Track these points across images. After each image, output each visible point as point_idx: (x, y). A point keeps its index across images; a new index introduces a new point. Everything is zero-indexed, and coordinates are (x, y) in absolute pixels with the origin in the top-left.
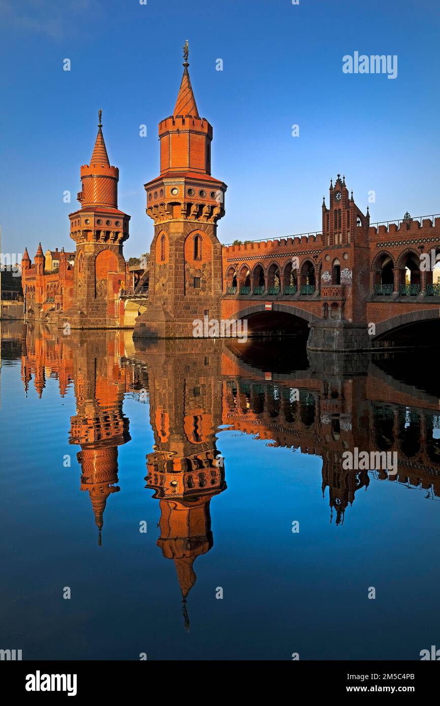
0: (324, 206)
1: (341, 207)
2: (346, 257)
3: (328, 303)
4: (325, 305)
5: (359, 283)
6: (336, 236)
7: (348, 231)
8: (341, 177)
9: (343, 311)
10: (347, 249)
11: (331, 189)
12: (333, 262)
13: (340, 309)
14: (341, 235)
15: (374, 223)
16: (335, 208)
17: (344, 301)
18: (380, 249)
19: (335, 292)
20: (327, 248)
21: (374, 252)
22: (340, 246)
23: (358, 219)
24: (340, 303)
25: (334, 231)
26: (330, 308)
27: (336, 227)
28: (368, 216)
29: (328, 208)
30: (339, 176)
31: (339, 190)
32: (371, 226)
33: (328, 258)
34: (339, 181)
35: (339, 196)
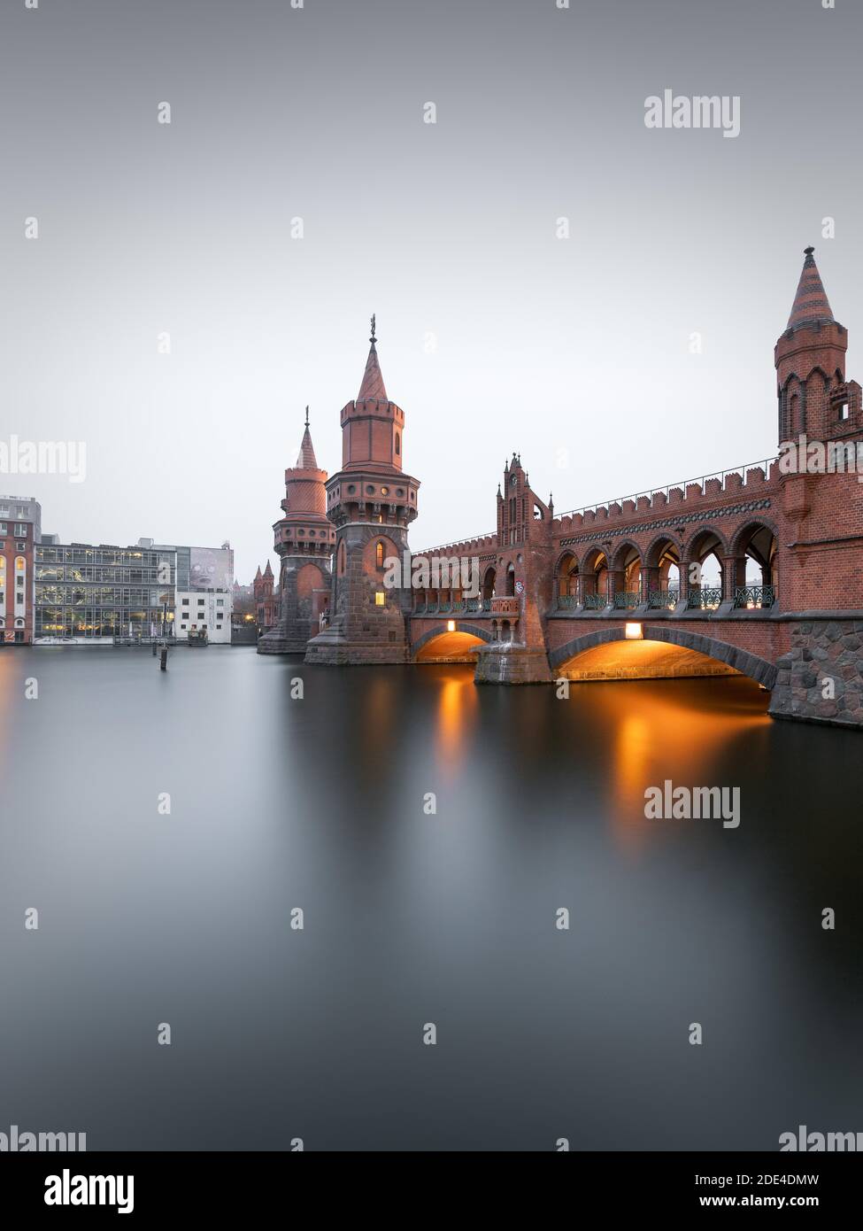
0: (499, 496)
1: (516, 494)
2: (521, 560)
3: (497, 620)
4: (495, 623)
5: (536, 595)
7: (523, 527)
8: (516, 457)
9: (516, 630)
11: (506, 472)
12: (508, 567)
13: (511, 628)
14: (515, 533)
15: (558, 513)
17: (517, 617)
18: (565, 548)
19: (506, 607)
20: (502, 550)
21: (558, 551)
22: (515, 546)
23: (536, 509)
24: (512, 621)
25: (509, 528)
26: (499, 628)
27: (511, 522)
28: (551, 506)
29: (503, 498)
30: (515, 454)
31: (515, 475)
32: (554, 518)
33: (502, 563)
34: (514, 460)
35: (514, 481)
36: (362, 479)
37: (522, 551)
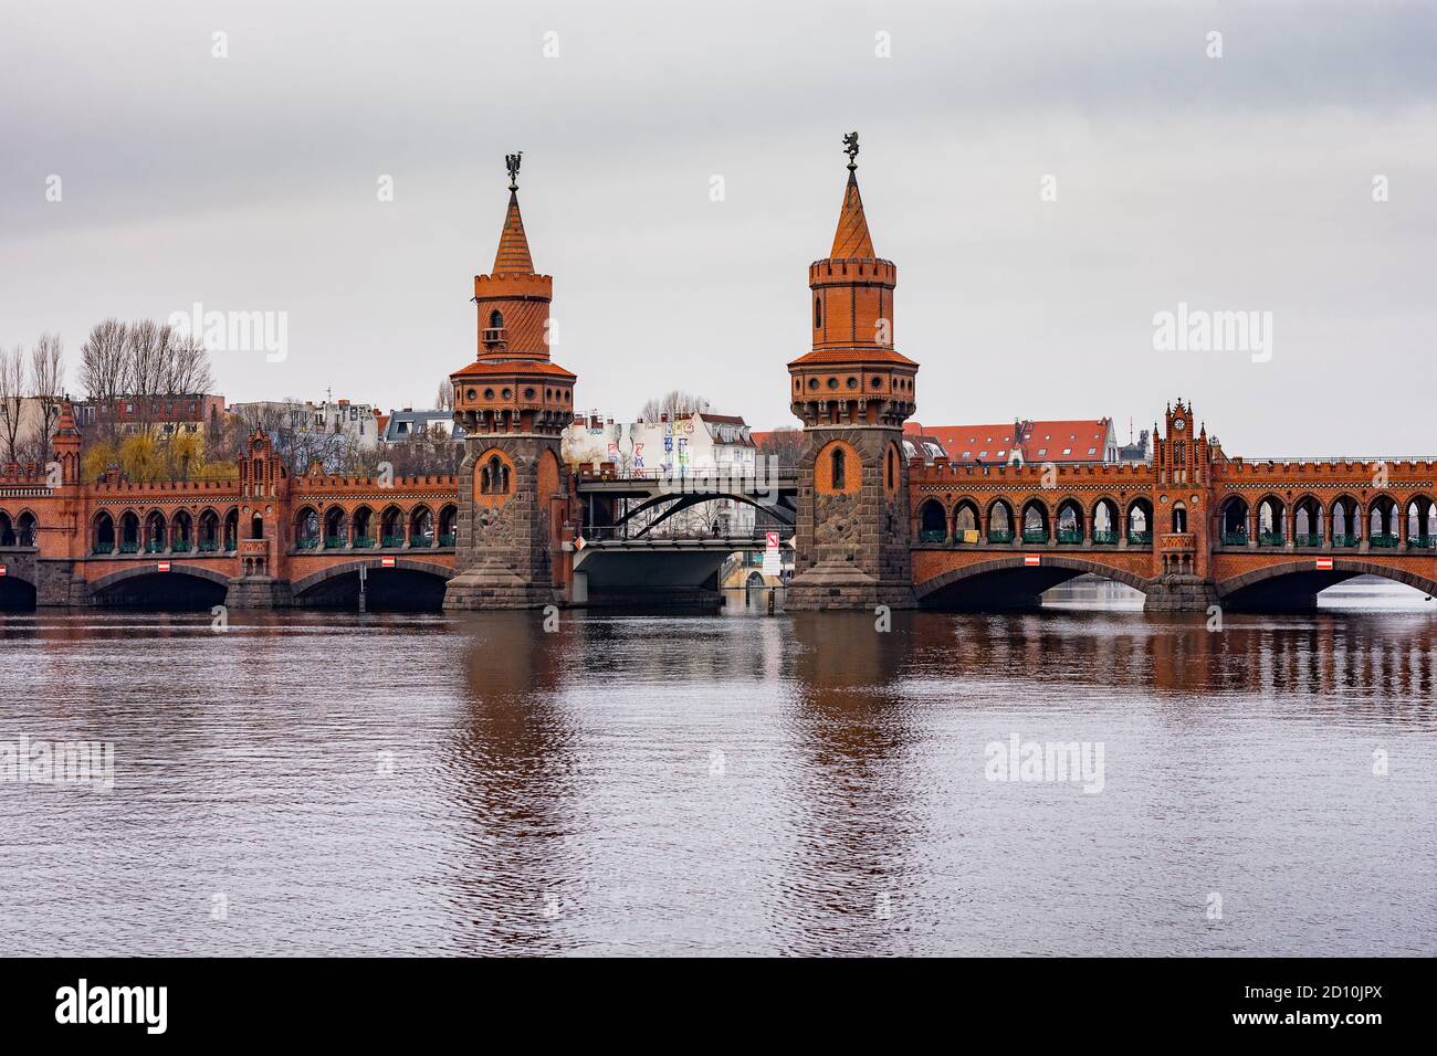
0: (1155, 434)
1: (1184, 438)
2: (1195, 499)
3: (1180, 555)
4: (1165, 558)
6: (1177, 473)
7: (1197, 469)
9: (1195, 566)
10: (1197, 491)
11: (1169, 414)
13: (1191, 562)
14: (1184, 473)
16: (1174, 438)
17: (1195, 552)
18: (1230, 490)
19: (1184, 542)
20: (1162, 487)
22: (1184, 486)
24: (1191, 555)
26: (1169, 562)
29: (1163, 435)
30: (1179, 398)
33: (1164, 500)
34: (1180, 407)
35: (1180, 425)
36: (889, 371)
37: (1200, 492)
